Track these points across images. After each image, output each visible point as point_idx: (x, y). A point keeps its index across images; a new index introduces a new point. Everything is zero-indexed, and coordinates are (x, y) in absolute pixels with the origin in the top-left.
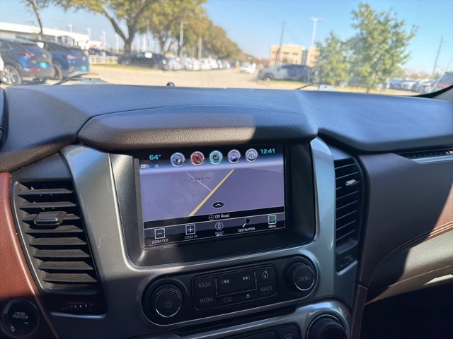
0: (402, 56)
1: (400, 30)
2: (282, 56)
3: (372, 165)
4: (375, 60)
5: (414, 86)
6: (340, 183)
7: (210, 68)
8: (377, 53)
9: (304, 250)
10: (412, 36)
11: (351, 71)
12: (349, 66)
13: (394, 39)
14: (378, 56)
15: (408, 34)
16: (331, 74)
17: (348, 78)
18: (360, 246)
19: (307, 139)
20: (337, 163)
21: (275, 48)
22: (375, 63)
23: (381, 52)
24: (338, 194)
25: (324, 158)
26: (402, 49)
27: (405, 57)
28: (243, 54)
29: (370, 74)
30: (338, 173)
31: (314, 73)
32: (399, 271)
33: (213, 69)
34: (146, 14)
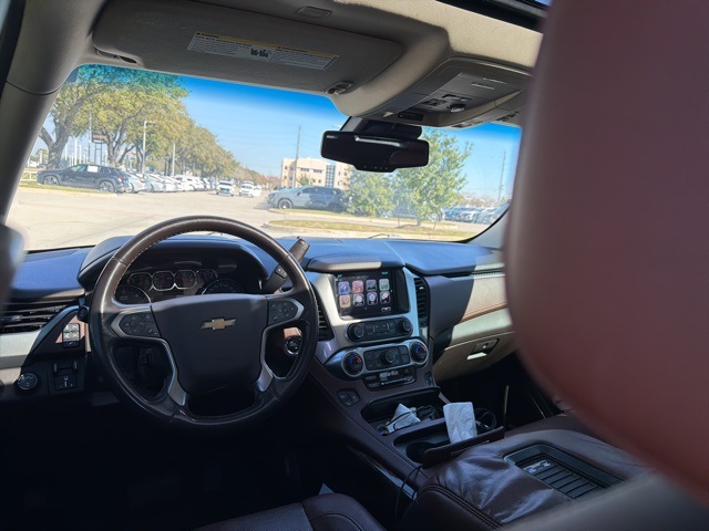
0: (457, 179)
1: (451, 148)
2: (299, 174)
3: (431, 281)
4: (425, 184)
5: (477, 216)
6: (417, 288)
7: (192, 188)
8: (426, 175)
9: (405, 315)
10: (466, 155)
11: (396, 198)
12: (393, 191)
13: (446, 159)
14: (428, 179)
15: (461, 152)
16: (371, 201)
17: (393, 207)
18: (428, 320)
19: (401, 267)
20: (415, 279)
21: (288, 162)
22: (425, 187)
23: (432, 175)
24: (417, 293)
25: (410, 277)
26: (456, 171)
27: (461, 181)
28: (241, 168)
29: (420, 202)
30: (416, 284)
31: (347, 200)
32: (448, 342)
33: (195, 190)
34: (88, 106)
